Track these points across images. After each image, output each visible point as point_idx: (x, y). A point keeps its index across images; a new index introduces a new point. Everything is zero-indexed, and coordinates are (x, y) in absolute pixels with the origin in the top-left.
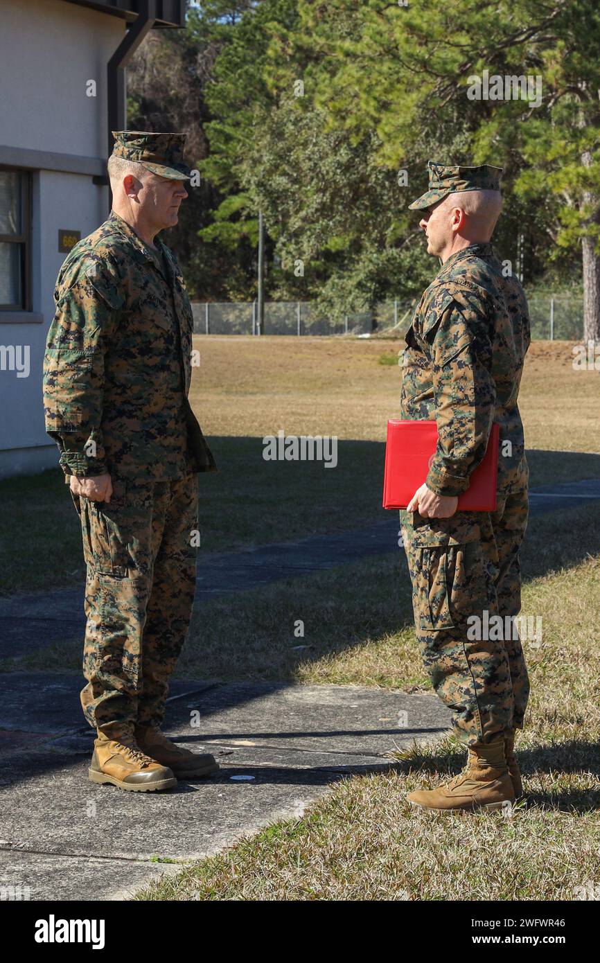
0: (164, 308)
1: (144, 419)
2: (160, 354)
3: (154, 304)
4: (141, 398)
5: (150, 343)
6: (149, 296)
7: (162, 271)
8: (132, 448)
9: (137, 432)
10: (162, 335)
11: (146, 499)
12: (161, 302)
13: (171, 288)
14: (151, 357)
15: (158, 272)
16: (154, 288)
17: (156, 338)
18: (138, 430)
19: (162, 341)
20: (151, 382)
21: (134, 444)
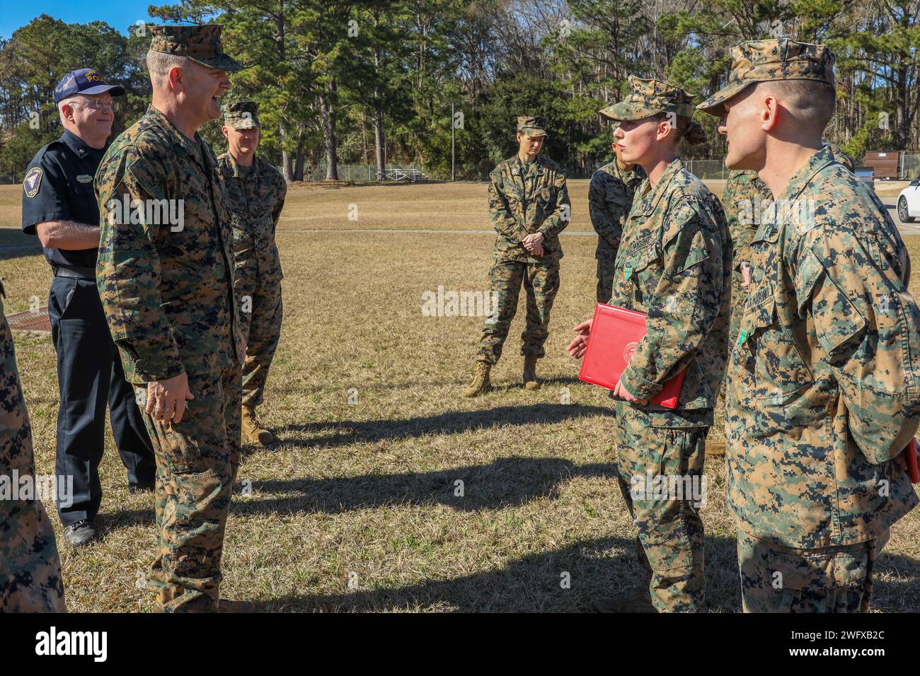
0: (206, 201)
1: (194, 311)
2: (205, 248)
3: (197, 198)
4: (189, 292)
5: (196, 237)
6: (192, 190)
7: (202, 163)
8: (187, 342)
9: (188, 325)
10: (206, 229)
11: (203, 388)
12: (202, 195)
13: (209, 179)
14: (197, 252)
15: (198, 164)
16: (196, 182)
17: (201, 232)
18: (191, 322)
19: (207, 234)
20: (198, 276)
21: (187, 337)
